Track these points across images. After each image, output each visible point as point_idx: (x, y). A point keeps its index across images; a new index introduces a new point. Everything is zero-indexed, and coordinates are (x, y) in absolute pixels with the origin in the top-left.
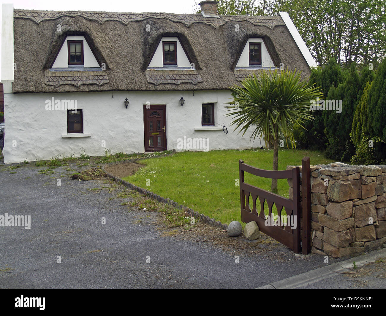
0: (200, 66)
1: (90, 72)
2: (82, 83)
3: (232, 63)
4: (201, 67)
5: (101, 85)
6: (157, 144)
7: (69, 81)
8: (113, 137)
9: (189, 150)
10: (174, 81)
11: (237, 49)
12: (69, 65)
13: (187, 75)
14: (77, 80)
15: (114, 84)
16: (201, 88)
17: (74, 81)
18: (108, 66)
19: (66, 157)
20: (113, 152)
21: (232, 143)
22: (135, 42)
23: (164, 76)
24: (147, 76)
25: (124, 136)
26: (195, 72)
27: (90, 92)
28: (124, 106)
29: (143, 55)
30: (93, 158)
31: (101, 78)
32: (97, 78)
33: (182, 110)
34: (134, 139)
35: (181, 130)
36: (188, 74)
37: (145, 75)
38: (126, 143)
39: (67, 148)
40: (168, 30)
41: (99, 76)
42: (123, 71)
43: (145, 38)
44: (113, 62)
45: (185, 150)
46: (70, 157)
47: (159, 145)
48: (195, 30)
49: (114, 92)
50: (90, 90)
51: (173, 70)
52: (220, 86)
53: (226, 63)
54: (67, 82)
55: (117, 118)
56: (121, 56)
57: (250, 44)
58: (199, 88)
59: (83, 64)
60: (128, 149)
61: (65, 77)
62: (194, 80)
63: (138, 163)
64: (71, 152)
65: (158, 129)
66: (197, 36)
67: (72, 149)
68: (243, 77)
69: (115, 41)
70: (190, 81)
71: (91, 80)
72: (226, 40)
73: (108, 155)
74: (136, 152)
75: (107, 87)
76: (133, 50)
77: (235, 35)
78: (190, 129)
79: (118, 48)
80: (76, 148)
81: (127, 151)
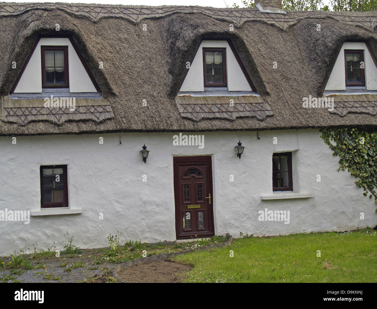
0: (266, 89)
1: (79, 99)
2: (67, 119)
3: (319, 84)
4: (268, 91)
5: (101, 122)
6: (197, 226)
7: (43, 115)
8: (122, 213)
9: (252, 235)
10: (225, 114)
11: (327, 59)
12: (43, 88)
13: (246, 104)
14: (59, 113)
15: (124, 119)
16: (272, 126)
17: (53, 114)
18: (112, 90)
19: (38, 252)
20: (122, 241)
21: (324, 221)
22: (154, 52)
23: (207, 105)
24: (179, 106)
25: (141, 212)
26: (259, 99)
27: (82, 133)
28: (141, 158)
29: (171, 72)
30: (87, 251)
31: (100, 109)
32: (92, 110)
33: (239, 163)
34: (158, 217)
35: (238, 200)
36: (247, 102)
37: (175, 105)
38: (145, 224)
39: (39, 234)
40: (211, 28)
41: (96, 107)
42: (138, 98)
43: (172, 43)
44: (120, 83)
45: (245, 235)
46: (46, 250)
47: (201, 227)
48: (249, 32)
49: (122, 133)
50: (81, 130)
51: (221, 95)
52: (304, 123)
53: (307, 85)
54: (40, 118)
55: (128, 180)
56: (131, 72)
57: (347, 52)
58: (268, 125)
59: (68, 87)
60: (148, 235)
61: (37, 109)
62: (259, 112)
63: (174, 262)
64: (48, 242)
65: (199, 199)
66: (255, 42)
67: (48, 237)
68: (338, 106)
69: (120, 49)
70: (253, 114)
71: (82, 113)
72: (302, 47)
73: (114, 246)
74: (163, 240)
75: (110, 126)
76: (151, 63)
77: (319, 39)
78: (254, 198)
79: (126, 60)
80: (56, 234)
81: (146, 238)
